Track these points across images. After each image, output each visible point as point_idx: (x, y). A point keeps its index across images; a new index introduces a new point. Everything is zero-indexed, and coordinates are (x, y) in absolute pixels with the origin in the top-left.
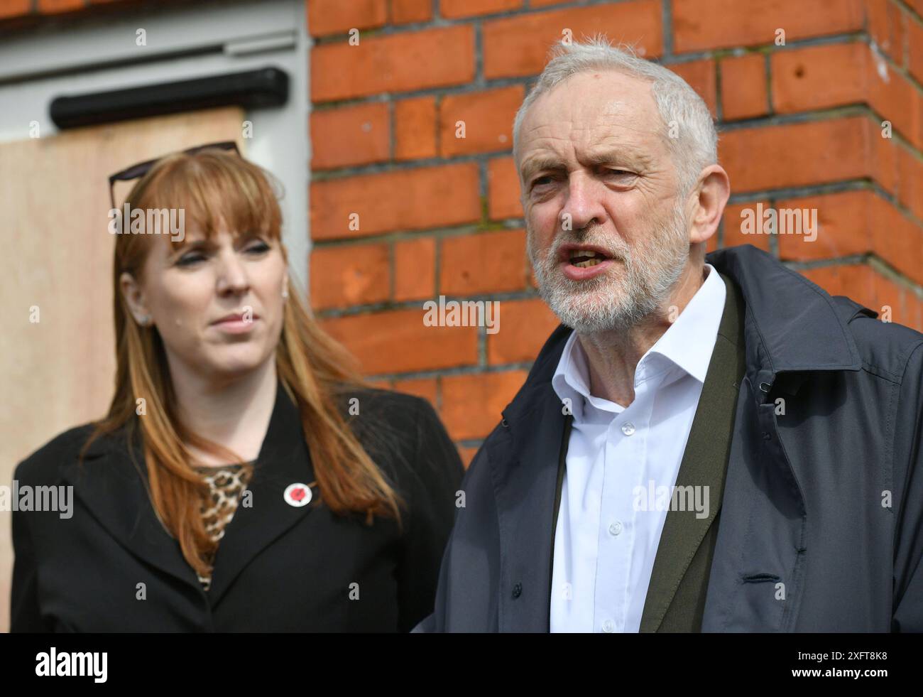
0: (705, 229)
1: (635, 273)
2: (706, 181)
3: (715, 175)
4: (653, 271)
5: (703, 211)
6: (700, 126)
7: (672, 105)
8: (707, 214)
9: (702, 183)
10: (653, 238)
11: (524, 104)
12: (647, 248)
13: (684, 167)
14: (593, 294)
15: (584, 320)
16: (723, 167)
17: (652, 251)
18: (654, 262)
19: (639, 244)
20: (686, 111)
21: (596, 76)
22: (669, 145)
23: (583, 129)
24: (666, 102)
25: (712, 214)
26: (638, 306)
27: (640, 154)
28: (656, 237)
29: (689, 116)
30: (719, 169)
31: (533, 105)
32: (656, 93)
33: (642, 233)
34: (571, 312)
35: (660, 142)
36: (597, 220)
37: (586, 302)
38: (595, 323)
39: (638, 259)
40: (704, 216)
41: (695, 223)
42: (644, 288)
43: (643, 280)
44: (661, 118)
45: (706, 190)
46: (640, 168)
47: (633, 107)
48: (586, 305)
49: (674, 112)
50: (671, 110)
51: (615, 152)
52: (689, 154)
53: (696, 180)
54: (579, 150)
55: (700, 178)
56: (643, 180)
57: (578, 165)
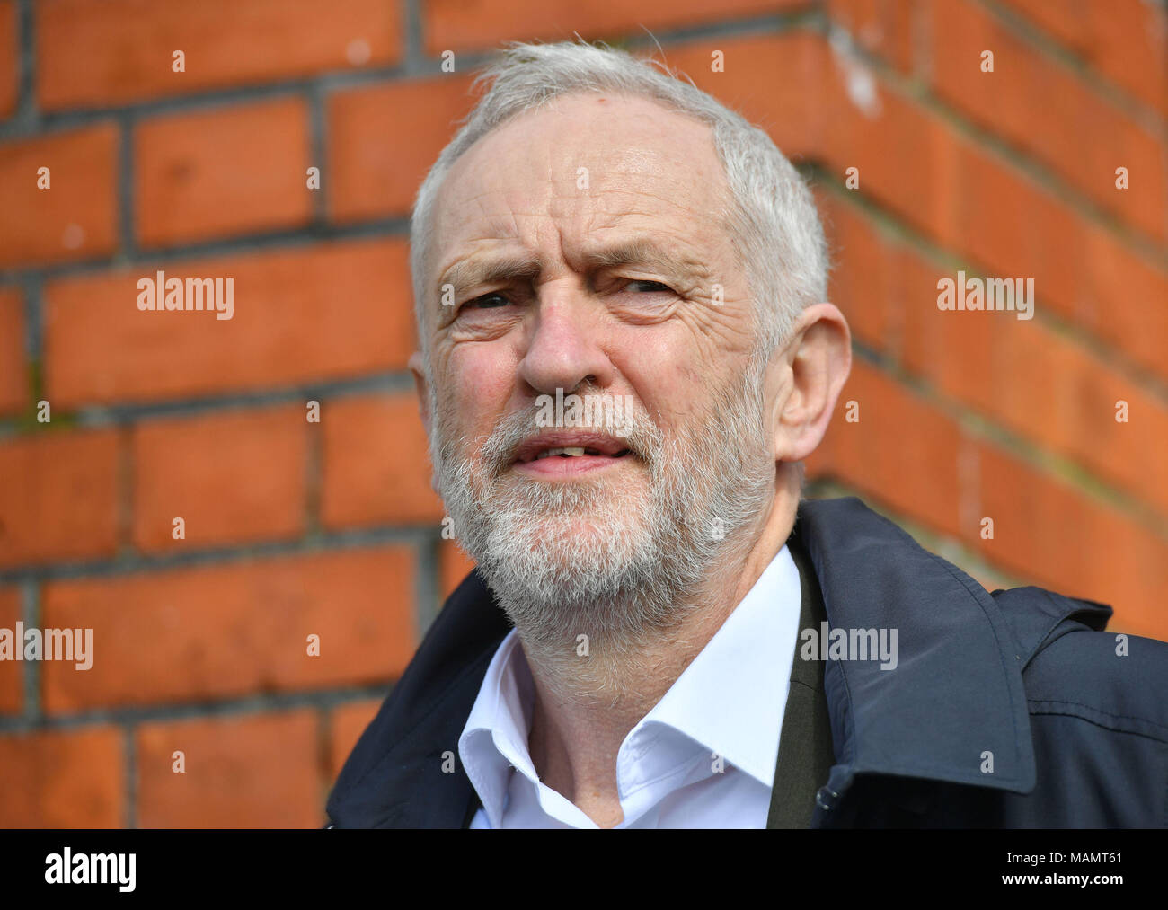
0: (802, 435)
1: (667, 491)
2: (808, 333)
3: (826, 323)
4: (704, 492)
5: (798, 396)
6: (803, 226)
7: (753, 171)
8: (805, 405)
9: (801, 336)
10: (711, 423)
11: (441, 159)
12: (697, 441)
13: (769, 299)
14: (581, 519)
15: (558, 572)
16: (843, 313)
17: (707, 449)
18: (708, 473)
19: (683, 431)
20: (779, 189)
21: (602, 100)
22: (744, 250)
23: (577, 197)
24: (742, 165)
25: (816, 404)
26: (666, 563)
27: (692, 256)
28: (719, 420)
29: (784, 198)
30: (834, 312)
31: (459, 160)
32: (723, 145)
33: (691, 409)
34: (536, 555)
35: (727, 240)
36: (594, 380)
37: (565, 535)
38: (579, 582)
39: (677, 464)
40: (798, 408)
41: (782, 420)
42: (681, 524)
43: (680, 507)
44: (731, 192)
45: (804, 354)
46: (686, 285)
47: (677, 164)
48: (565, 541)
49: (757, 185)
50: (752, 179)
51: (642, 244)
52: (781, 274)
53: (791, 329)
54: (569, 234)
55: (798, 325)
56: (692, 306)
57: (563, 269)
